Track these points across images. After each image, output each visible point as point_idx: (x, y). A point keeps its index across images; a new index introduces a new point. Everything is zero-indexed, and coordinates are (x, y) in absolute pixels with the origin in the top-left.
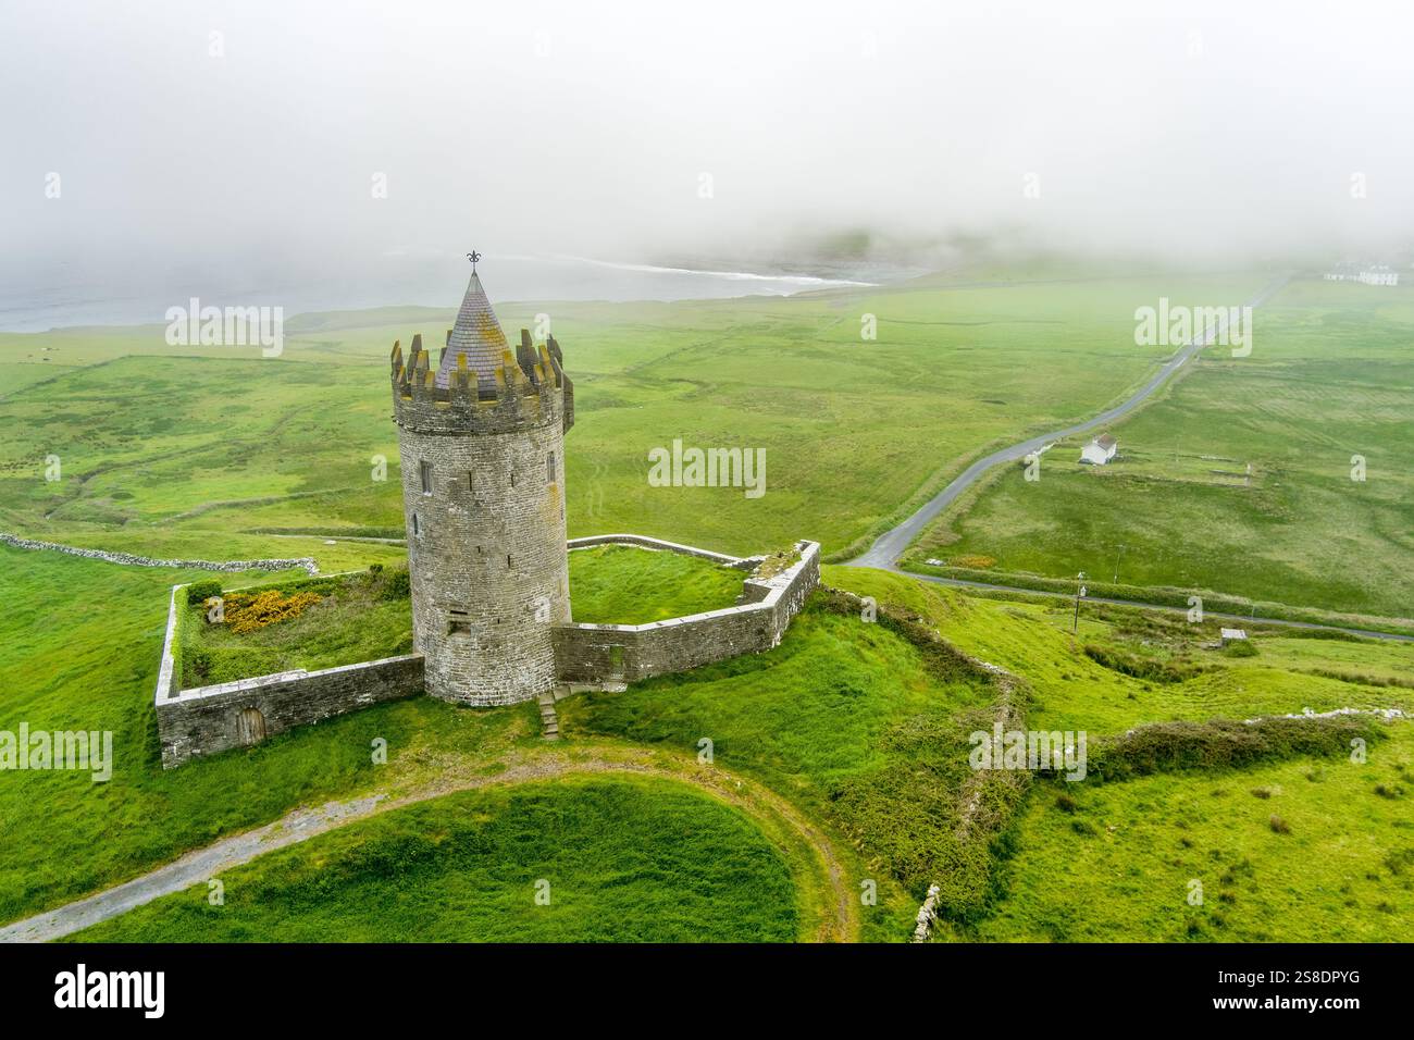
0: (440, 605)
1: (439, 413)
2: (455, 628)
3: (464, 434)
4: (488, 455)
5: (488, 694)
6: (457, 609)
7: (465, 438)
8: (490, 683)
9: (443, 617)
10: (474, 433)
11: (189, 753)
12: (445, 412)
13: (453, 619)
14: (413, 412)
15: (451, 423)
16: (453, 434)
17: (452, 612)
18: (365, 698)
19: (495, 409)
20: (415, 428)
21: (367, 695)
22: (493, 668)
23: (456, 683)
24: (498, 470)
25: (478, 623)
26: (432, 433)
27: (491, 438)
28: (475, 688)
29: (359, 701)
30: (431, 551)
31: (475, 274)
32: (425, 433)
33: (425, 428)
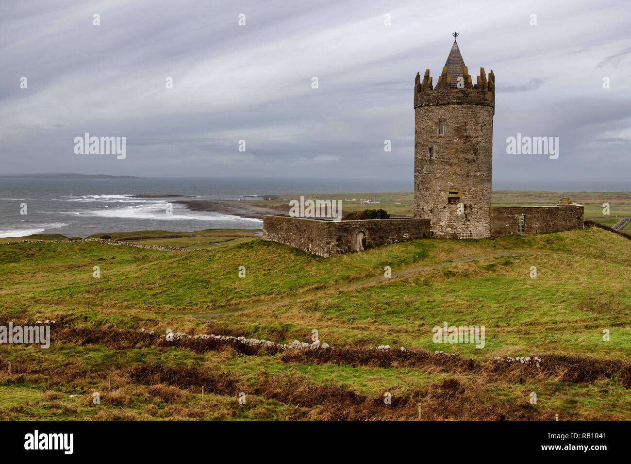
0: (444, 190)
1: (453, 94)
2: (450, 200)
3: (464, 104)
4: (474, 114)
5: (466, 234)
6: (453, 191)
7: (464, 106)
8: (467, 228)
9: (445, 195)
10: (469, 103)
11: (336, 250)
12: (457, 93)
13: (451, 196)
14: (438, 96)
15: (459, 98)
16: (459, 103)
17: (450, 193)
18: (407, 235)
19: (478, 92)
20: (438, 103)
21: (407, 234)
22: (469, 221)
23: (450, 229)
24: (477, 122)
25: (463, 197)
26: (448, 104)
27: (475, 106)
28: (460, 231)
29: (404, 236)
30: (441, 163)
31: (455, 42)
32: (444, 104)
33: (444, 102)
